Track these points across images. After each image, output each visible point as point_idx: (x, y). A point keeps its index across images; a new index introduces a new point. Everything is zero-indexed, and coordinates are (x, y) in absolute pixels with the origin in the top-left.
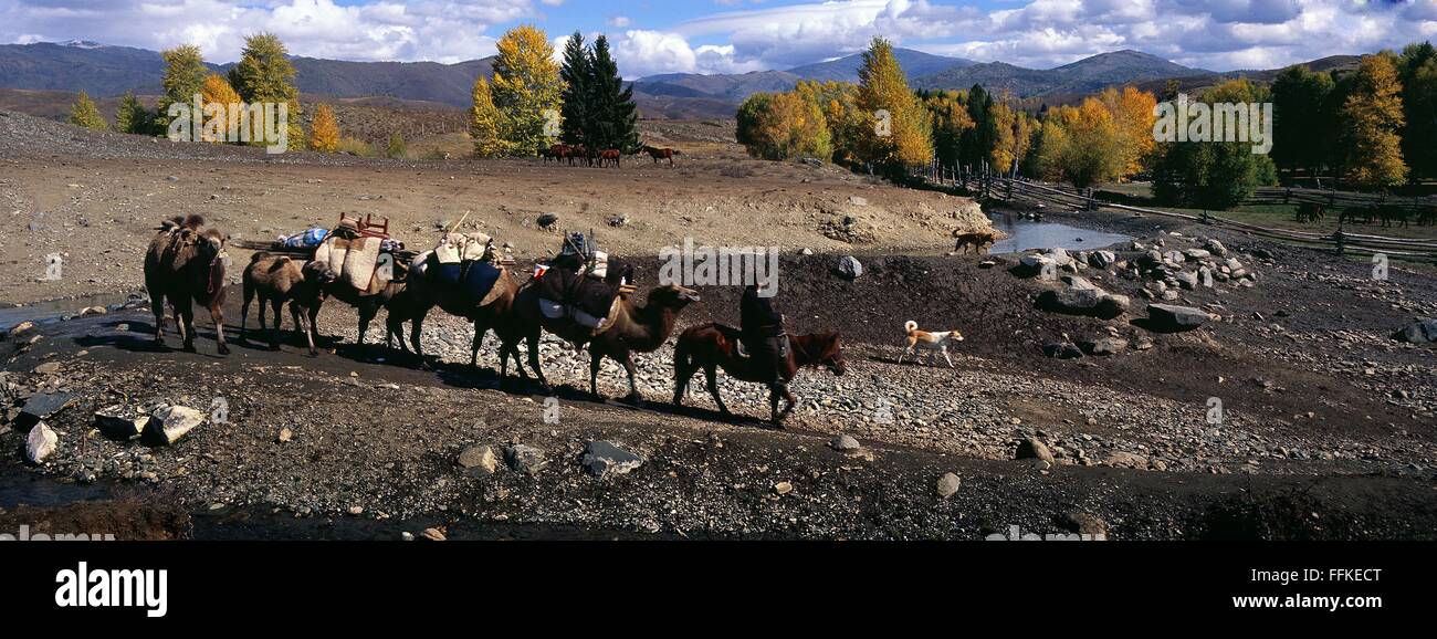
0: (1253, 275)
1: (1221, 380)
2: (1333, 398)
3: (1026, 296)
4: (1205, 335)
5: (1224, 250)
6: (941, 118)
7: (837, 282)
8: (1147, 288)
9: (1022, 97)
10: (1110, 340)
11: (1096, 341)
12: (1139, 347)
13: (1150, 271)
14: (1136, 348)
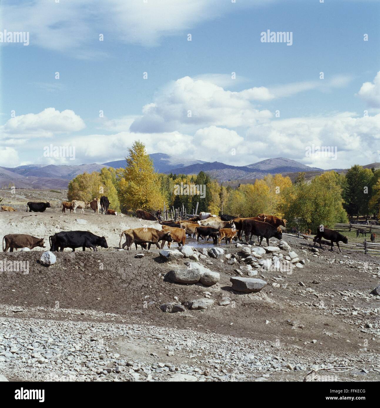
0: (304, 261)
1: (267, 322)
2: (331, 330)
3: (158, 274)
4: (265, 295)
5: (289, 247)
7: (38, 268)
8: (240, 269)
9: (229, 180)
10: (204, 300)
11: (194, 301)
12: (221, 304)
13: (243, 259)
14: (219, 305)
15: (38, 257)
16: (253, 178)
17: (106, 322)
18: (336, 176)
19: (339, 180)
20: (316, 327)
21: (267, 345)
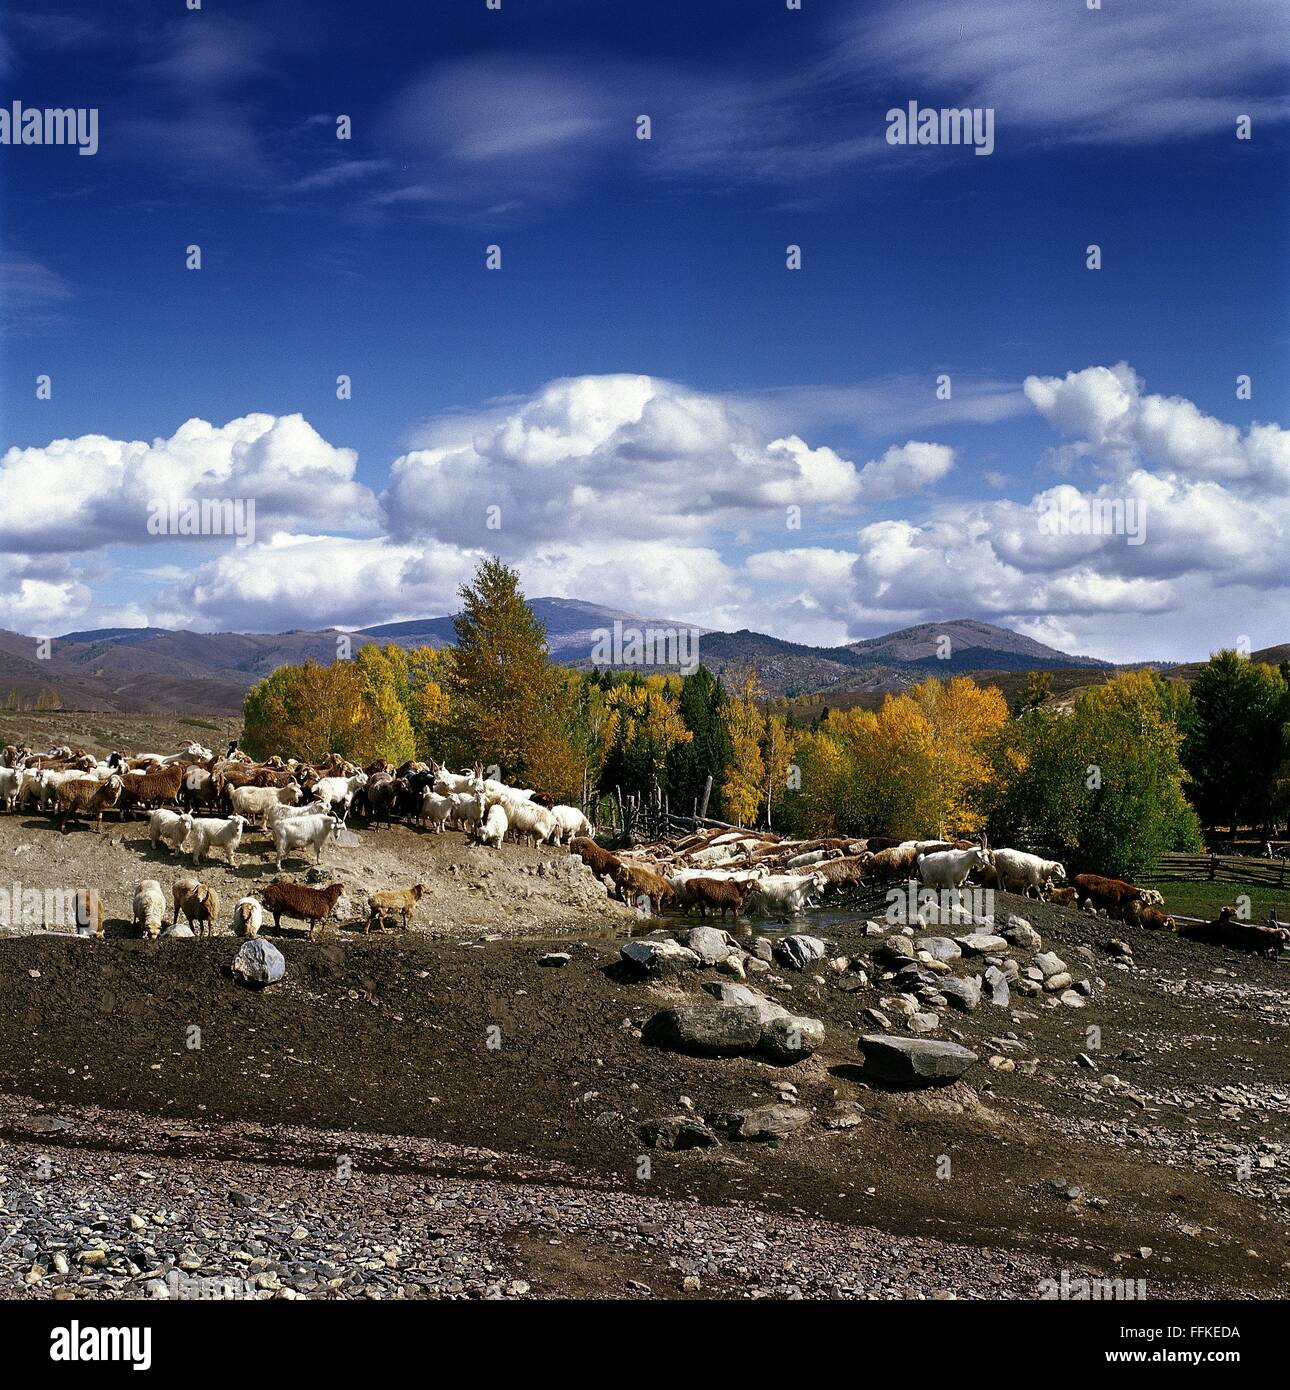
0: (1086, 984)
2: (1194, 1218)
3: (620, 1021)
4: (971, 1097)
5: (1036, 937)
6: (631, 722)
7: (226, 995)
8: (881, 1009)
9: (790, 695)
10: (777, 1111)
11: (747, 1112)
12: (834, 1123)
13: (889, 976)
14: (827, 1127)
15: (223, 958)
16: (871, 689)
17: (471, 1176)
18: (1158, 687)
19: (1168, 702)
20: (1146, 1204)
21: (994, 1261)
